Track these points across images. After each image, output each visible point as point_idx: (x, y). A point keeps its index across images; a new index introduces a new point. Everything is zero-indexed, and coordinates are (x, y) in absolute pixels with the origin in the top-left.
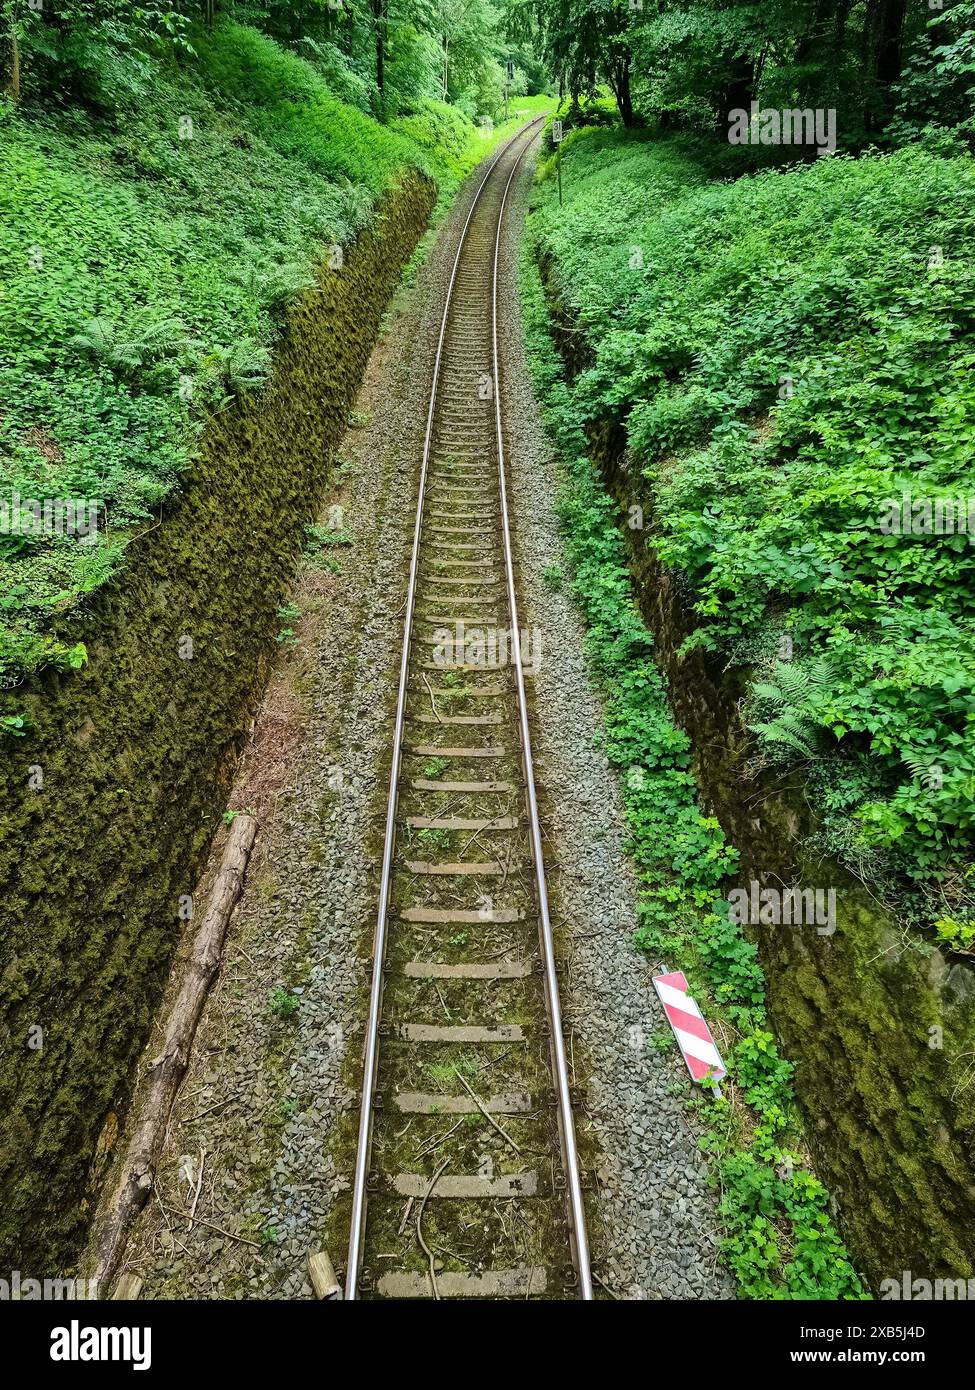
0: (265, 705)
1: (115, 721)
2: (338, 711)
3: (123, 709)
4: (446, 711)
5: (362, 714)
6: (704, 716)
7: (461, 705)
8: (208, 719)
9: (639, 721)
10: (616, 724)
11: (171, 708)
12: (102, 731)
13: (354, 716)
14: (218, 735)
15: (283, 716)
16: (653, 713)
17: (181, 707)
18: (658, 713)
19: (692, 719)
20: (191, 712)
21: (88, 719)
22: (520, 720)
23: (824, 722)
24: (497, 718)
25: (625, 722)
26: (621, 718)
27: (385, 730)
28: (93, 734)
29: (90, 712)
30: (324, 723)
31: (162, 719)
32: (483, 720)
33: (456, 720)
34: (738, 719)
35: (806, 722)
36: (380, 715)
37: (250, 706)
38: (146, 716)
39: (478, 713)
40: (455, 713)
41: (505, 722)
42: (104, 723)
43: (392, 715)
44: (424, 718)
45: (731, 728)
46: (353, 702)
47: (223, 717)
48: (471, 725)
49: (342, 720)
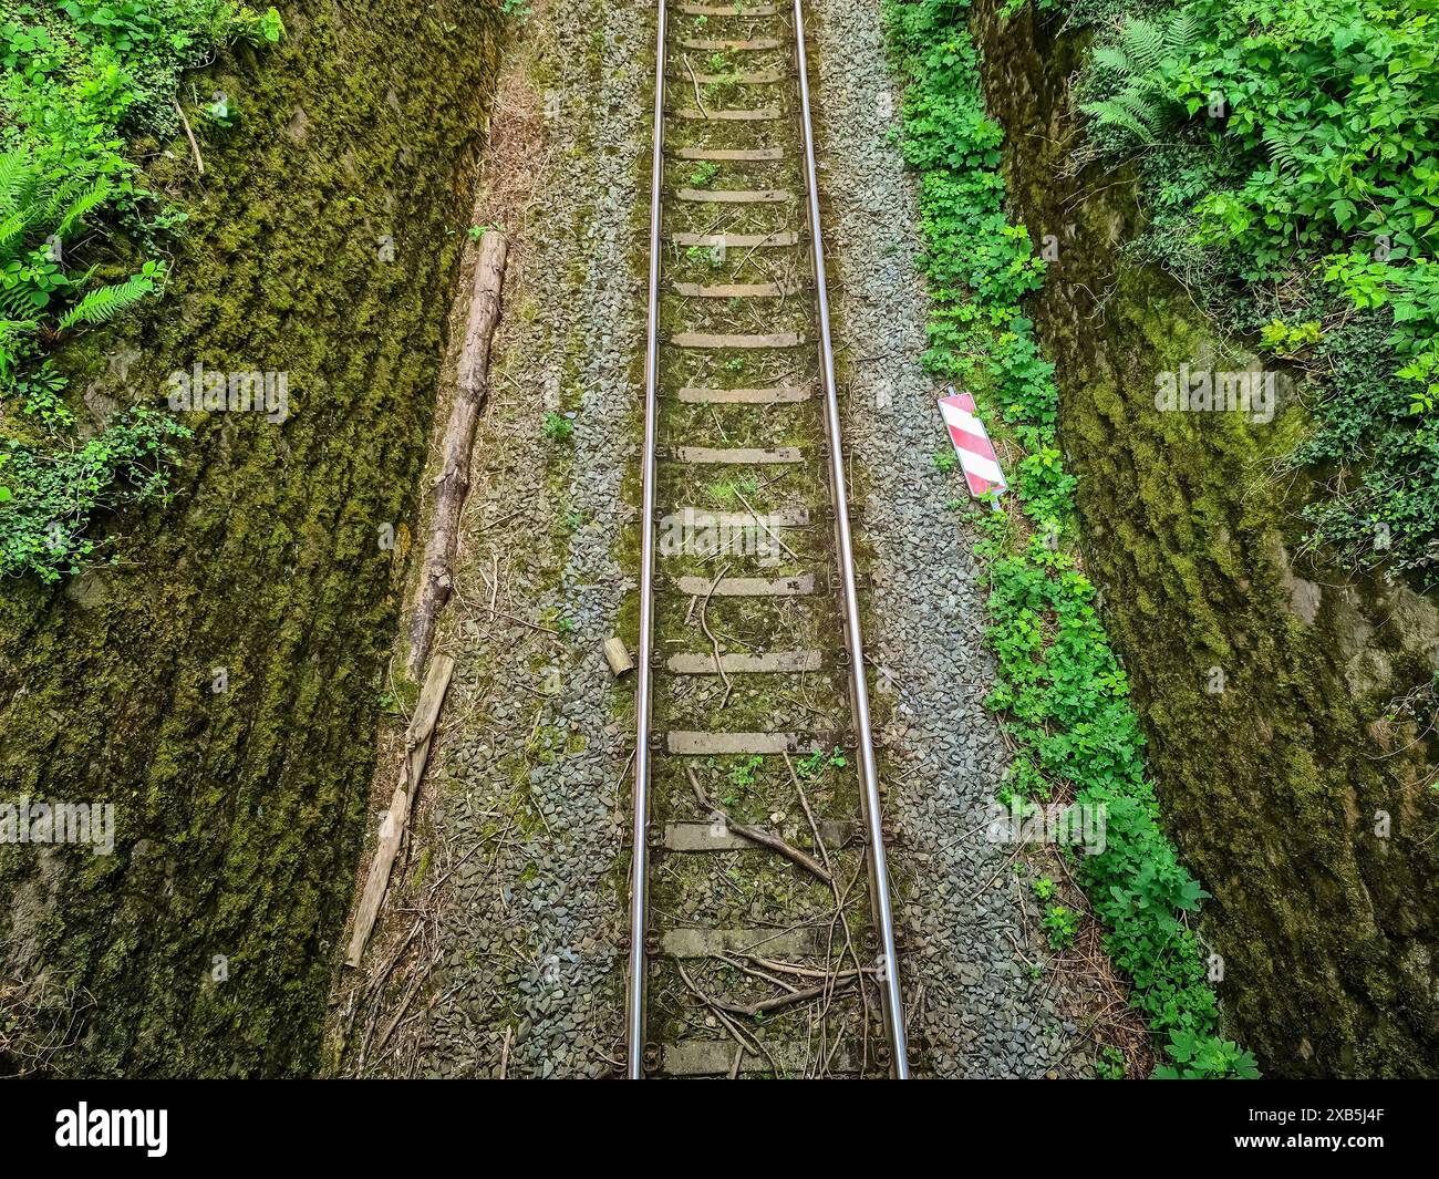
0: (499, 99)
1: (329, 112)
2: (585, 105)
3: (336, 98)
4: (713, 103)
5: (614, 109)
6: (1025, 100)
7: (730, 95)
8: (436, 115)
9: (944, 110)
10: (915, 115)
11: (392, 98)
12: (318, 125)
13: (605, 111)
14: (450, 135)
15: (522, 113)
16: (961, 100)
17: (404, 97)
18: (968, 99)
19: (1009, 105)
20: (416, 105)
21: (298, 110)
22: (801, 113)
23: (1174, 95)
24: (775, 113)
25: (927, 113)
26: (922, 107)
27: (642, 128)
28: (308, 129)
29: (300, 101)
30: (571, 122)
31: (384, 112)
32: (757, 115)
33: (726, 115)
34: (1066, 100)
35: (1152, 97)
36: (635, 109)
37: (482, 99)
38: (365, 108)
39: (751, 106)
40: (724, 107)
41: (783, 117)
42: (318, 114)
43: (650, 110)
44: (688, 113)
45: (1055, 114)
46: (602, 94)
47: (453, 112)
48: (743, 121)
49: (592, 116)
